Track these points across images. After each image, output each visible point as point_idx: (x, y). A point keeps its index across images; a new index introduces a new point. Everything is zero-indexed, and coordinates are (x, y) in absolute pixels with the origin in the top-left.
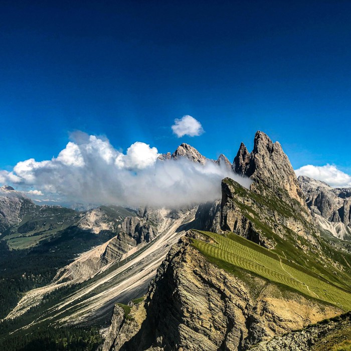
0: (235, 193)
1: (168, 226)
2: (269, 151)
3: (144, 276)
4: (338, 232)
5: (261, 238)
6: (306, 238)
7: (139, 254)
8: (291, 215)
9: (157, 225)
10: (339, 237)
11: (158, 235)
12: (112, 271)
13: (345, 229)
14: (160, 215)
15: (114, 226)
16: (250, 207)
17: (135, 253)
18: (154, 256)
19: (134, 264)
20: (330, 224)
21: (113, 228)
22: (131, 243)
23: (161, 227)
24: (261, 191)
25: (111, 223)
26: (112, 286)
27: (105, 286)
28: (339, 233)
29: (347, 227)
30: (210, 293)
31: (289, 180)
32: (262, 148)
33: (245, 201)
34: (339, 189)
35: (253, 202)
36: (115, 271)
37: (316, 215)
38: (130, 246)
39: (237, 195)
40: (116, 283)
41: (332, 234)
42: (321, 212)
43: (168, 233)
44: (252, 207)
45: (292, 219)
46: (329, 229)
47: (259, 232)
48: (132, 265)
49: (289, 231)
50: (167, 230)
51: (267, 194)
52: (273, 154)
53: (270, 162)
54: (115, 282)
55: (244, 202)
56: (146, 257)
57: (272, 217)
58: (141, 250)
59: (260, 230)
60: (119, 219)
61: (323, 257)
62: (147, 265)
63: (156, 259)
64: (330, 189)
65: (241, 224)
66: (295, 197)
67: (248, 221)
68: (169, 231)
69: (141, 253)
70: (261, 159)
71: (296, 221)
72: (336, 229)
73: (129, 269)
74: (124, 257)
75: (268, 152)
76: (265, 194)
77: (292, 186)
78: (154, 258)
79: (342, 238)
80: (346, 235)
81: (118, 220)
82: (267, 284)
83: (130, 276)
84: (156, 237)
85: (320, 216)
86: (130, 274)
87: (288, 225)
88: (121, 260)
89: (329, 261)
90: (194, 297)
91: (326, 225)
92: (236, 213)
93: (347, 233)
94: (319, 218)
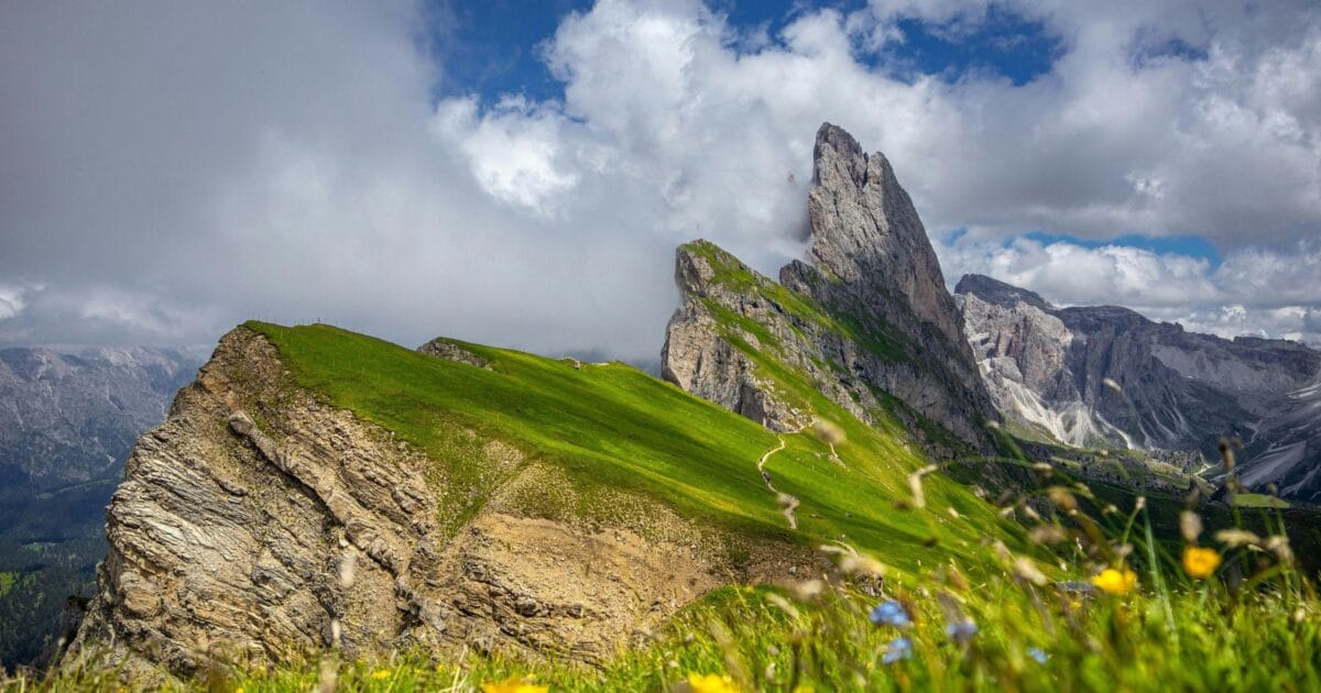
0: (714, 282)
2: (855, 180)
4: (1068, 429)
5: (769, 404)
6: (949, 426)
8: (902, 359)
10: (1072, 441)
13: (1087, 420)
16: (763, 324)
20: (1046, 408)
28: (1072, 432)
29: (1093, 415)
30: (274, 512)
31: (913, 268)
32: (833, 171)
33: (747, 307)
34: (1076, 311)
35: (772, 309)
37: (1007, 382)
39: (720, 286)
41: (1050, 435)
42: (1024, 374)
44: (767, 323)
45: (905, 370)
46: (1044, 421)
47: (765, 386)
52: (867, 188)
53: (857, 214)
55: (743, 309)
57: (835, 356)
59: (771, 384)
65: (712, 367)
66: (931, 318)
67: (735, 356)
70: (830, 202)
71: (917, 377)
72: (1063, 419)
75: (851, 182)
77: (924, 285)
79: (1078, 445)
80: (1090, 435)
82: (524, 465)
85: (1018, 386)
87: (893, 385)
90: (197, 532)
91: (1035, 409)
92: (700, 334)
93: (1093, 429)
94: (1016, 391)
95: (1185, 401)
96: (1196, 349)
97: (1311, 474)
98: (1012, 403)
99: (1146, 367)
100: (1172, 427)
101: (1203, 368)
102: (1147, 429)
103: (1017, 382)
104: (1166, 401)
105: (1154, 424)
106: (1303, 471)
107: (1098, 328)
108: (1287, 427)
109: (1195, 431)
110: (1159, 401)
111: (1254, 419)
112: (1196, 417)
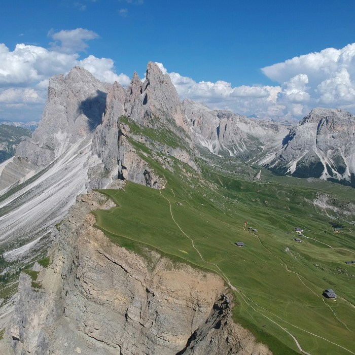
0: (130, 132)
1: (65, 150)
2: (160, 82)
3: (45, 200)
4: (214, 149)
5: (153, 177)
6: (190, 164)
7: (38, 178)
8: (178, 146)
9: (54, 150)
10: (215, 152)
11: (56, 159)
12: (11, 195)
13: (219, 146)
14: (56, 139)
15: (8, 146)
17: (34, 177)
18: (52, 179)
19: (33, 188)
20: (208, 142)
21: (7, 149)
22: (28, 167)
23: (58, 151)
24: (153, 125)
25: (4, 143)
26: (12, 209)
27: (4, 210)
29: (221, 144)
33: (140, 139)
34: (217, 111)
35: (146, 139)
36: (14, 195)
37: (197, 134)
38: (27, 169)
39: (132, 133)
40: (16, 207)
41: (209, 150)
42: (202, 132)
43: (66, 157)
44: (145, 144)
45: (178, 149)
46: (207, 146)
48: (31, 189)
49: (176, 161)
50: (65, 153)
51: (158, 127)
52: (163, 85)
53: (161, 94)
54: (15, 205)
55: (138, 140)
56: (45, 180)
57: (162, 151)
58: (39, 173)
59: (153, 170)
60: (13, 139)
61: (202, 181)
62: (46, 189)
63: (55, 183)
64: (209, 110)
68: (67, 155)
69: (39, 177)
70: (153, 90)
71: (181, 151)
72: (213, 146)
73: (29, 193)
74: (22, 181)
76: (156, 128)
77: (179, 115)
78: (53, 182)
80: (220, 151)
81: (11, 140)
82: (161, 257)
83: (29, 200)
84: (54, 161)
86: (29, 198)
87: (175, 154)
88: (20, 184)
89: (207, 183)
91: (205, 142)
92: (132, 155)
93: (221, 149)
94: (199, 137)
95: (245, 140)
96: (249, 123)
97: (277, 162)
98: (199, 141)
99: (235, 130)
100: (242, 148)
101: (250, 129)
102: (235, 148)
103: (200, 134)
104: (240, 140)
105: (237, 147)
106: (275, 161)
107: (222, 117)
108: (272, 148)
109: (248, 149)
110: (239, 140)
111: (263, 145)
112: (248, 145)
